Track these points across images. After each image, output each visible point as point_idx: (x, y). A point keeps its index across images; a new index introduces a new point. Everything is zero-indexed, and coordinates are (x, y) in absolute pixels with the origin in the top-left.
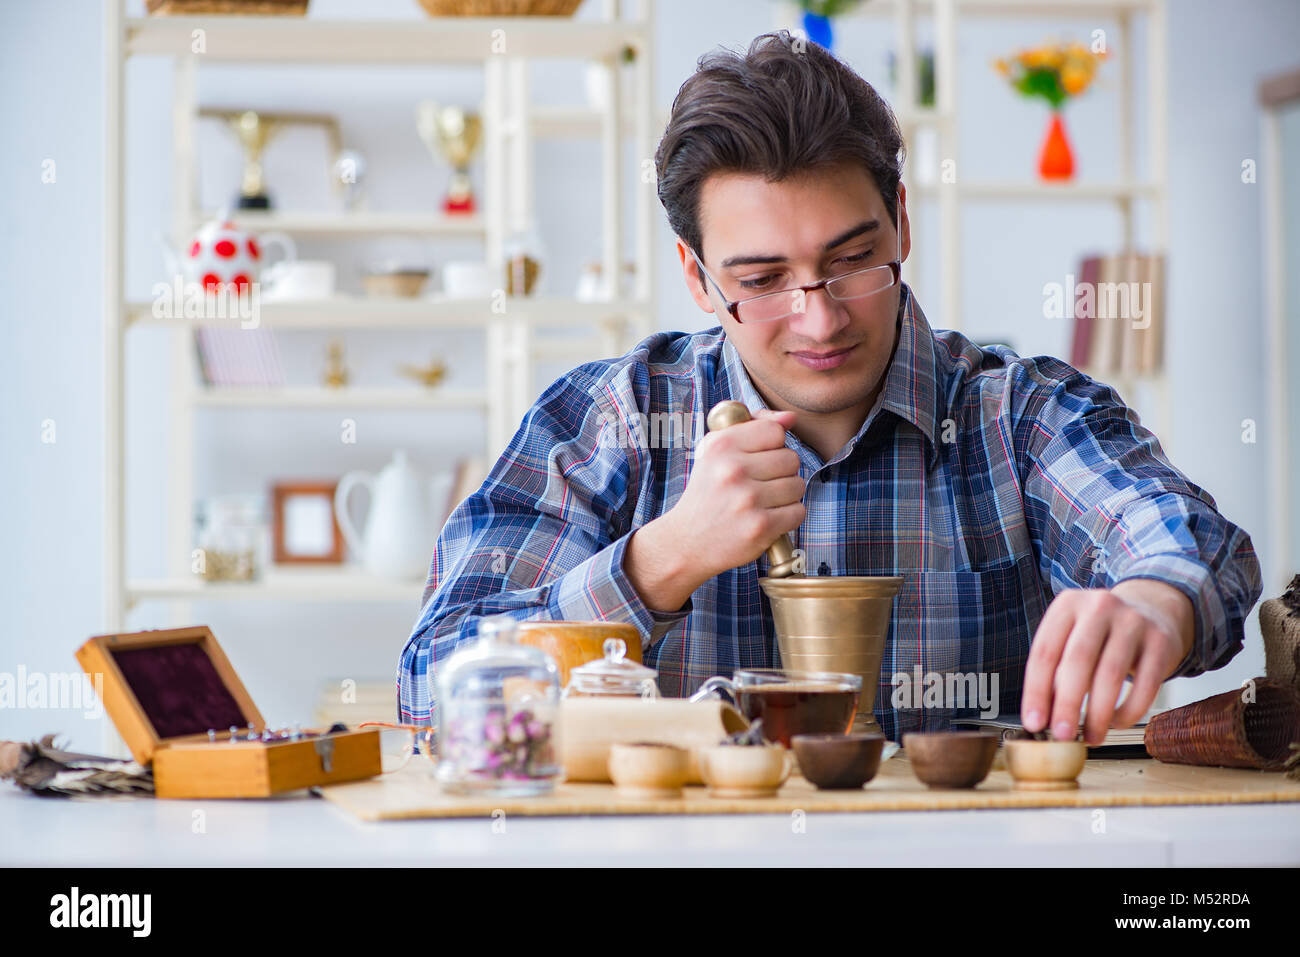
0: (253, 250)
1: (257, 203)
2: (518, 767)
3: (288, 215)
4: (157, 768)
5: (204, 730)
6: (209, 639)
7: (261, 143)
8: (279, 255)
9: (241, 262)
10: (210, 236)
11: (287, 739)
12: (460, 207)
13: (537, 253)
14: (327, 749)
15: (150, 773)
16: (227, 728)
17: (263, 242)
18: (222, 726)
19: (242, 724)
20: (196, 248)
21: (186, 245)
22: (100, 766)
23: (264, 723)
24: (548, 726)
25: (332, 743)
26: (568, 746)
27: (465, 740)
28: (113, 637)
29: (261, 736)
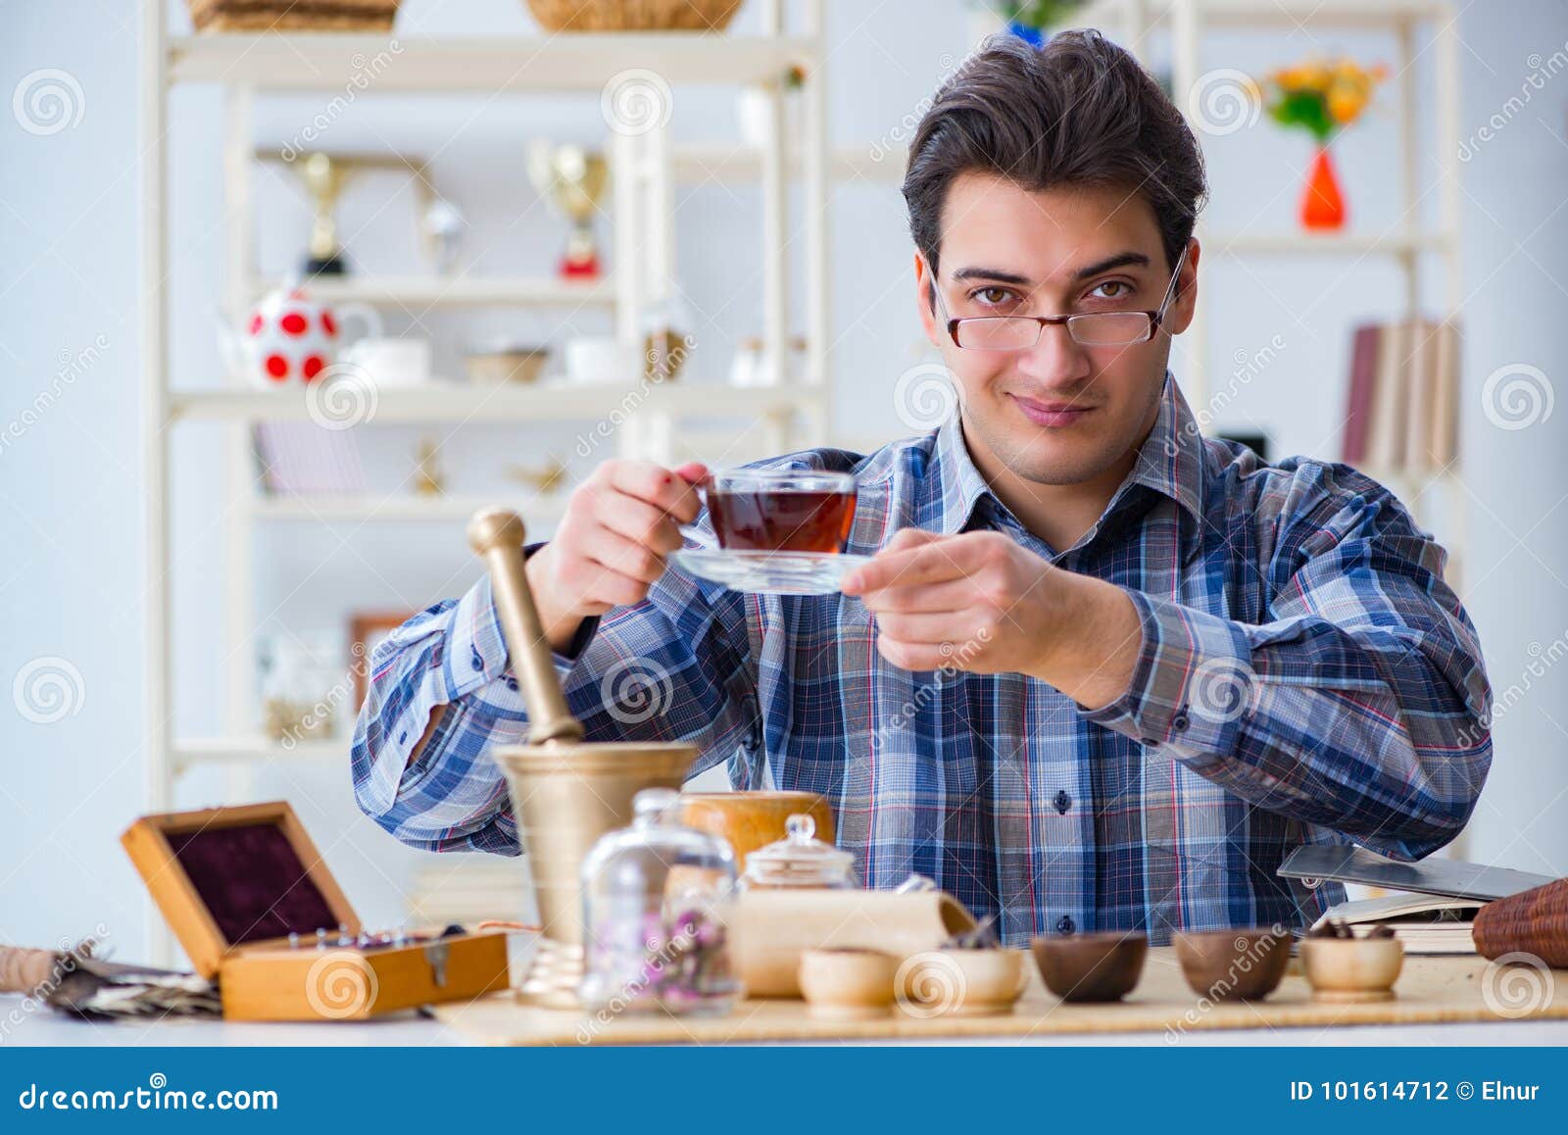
0: (328, 325)
1: (329, 267)
2: (685, 981)
3: (368, 282)
4: (226, 983)
5: (283, 933)
6: (289, 817)
7: (332, 192)
8: (361, 331)
9: (313, 341)
10: (275, 308)
11: (389, 944)
12: (581, 270)
13: (683, 325)
14: (440, 956)
15: (217, 989)
16: (312, 930)
17: (341, 316)
18: (306, 927)
19: (332, 925)
20: (258, 323)
21: (245, 320)
22: (153, 980)
23: (358, 924)
24: (722, 930)
25: (447, 949)
26: (747, 952)
27: (618, 947)
28: (169, 817)
29: (355, 940)
